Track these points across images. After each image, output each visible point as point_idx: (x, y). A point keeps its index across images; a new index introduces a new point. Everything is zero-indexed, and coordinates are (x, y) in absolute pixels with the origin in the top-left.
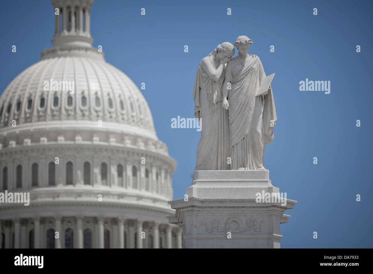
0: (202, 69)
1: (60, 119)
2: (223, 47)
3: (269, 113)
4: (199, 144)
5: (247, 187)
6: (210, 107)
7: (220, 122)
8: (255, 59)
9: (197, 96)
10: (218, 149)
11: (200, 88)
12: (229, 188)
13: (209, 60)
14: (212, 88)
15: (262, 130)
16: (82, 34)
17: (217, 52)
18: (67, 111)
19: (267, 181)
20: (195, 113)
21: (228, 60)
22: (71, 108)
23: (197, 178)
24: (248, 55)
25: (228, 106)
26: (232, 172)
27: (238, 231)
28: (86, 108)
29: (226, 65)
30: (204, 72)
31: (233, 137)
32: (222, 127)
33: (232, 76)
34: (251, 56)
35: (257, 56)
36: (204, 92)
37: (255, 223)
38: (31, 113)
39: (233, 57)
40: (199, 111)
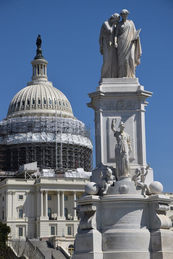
0: (104, 28)
1: (35, 109)
2: (114, 16)
3: (138, 50)
4: (102, 66)
5: (127, 86)
6: (108, 47)
7: (113, 55)
8: (130, 22)
9: (101, 42)
10: (112, 69)
11: (103, 38)
12: (118, 87)
13: (107, 23)
14: (109, 37)
15: (134, 58)
16: (43, 75)
17: (111, 19)
18: (38, 106)
19: (137, 83)
20: (100, 51)
21: (117, 23)
22: (40, 104)
23: (102, 82)
24: (127, 20)
25: (117, 46)
26: (120, 79)
27: (123, 108)
28: (46, 104)
29: (115, 26)
30: (105, 29)
31: (119, 62)
32: (114, 57)
33: (119, 31)
34: (128, 21)
35: (131, 21)
36: (105, 40)
37: (132, 104)
38: (24, 107)
39: (119, 21)
40: (102, 50)
